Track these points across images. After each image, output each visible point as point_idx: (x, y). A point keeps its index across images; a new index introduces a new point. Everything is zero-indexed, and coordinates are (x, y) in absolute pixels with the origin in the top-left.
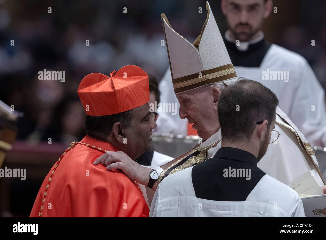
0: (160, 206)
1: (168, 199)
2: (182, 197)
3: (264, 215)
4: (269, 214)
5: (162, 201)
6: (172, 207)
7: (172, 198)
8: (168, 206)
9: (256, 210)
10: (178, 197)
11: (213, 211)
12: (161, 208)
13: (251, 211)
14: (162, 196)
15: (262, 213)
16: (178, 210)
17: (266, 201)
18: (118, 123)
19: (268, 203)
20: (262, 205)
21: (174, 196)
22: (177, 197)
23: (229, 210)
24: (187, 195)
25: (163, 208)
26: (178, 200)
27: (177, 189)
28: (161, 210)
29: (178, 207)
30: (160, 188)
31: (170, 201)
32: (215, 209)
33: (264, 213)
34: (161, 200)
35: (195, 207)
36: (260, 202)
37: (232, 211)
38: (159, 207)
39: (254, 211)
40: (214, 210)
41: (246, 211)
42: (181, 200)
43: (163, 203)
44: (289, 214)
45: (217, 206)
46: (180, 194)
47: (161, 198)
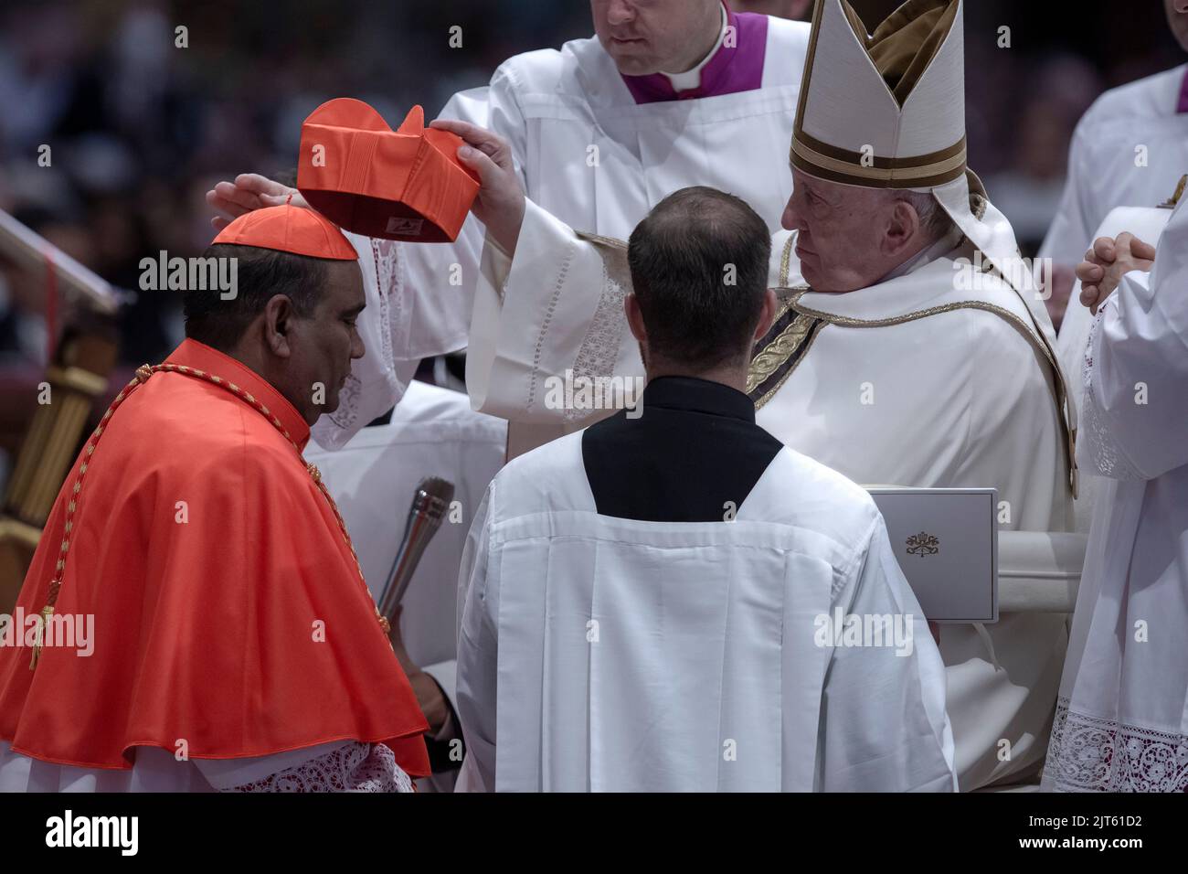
0: (496, 539)
1: (518, 520)
2: (558, 513)
3: (787, 557)
4: (801, 554)
5: (501, 525)
6: (533, 542)
7: (530, 517)
8: (520, 539)
9: (764, 545)
10: (548, 514)
11: (646, 550)
12: (501, 544)
13: (752, 547)
14: (500, 514)
15: (782, 552)
16: (548, 550)
17: (790, 520)
18: (277, 298)
19: (795, 525)
20: (780, 529)
21: (535, 511)
22: (544, 514)
23: (691, 547)
24: (573, 508)
25: (505, 546)
26: (549, 523)
27: (545, 493)
28: (501, 551)
29: (548, 540)
30: (493, 492)
31: (525, 526)
32: (651, 546)
33: (786, 551)
34: (497, 522)
35: (596, 539)
36: (774, 521)
37: (698, 549)
38: (494, 543)
39: (760, 548)
40: (649, 548)
41: (738, 546)
42: (556, 523)
43: (504, 531)
44: (854, 552)
45: (658, 535)
46: (553, 505)
47: (501, 517)
